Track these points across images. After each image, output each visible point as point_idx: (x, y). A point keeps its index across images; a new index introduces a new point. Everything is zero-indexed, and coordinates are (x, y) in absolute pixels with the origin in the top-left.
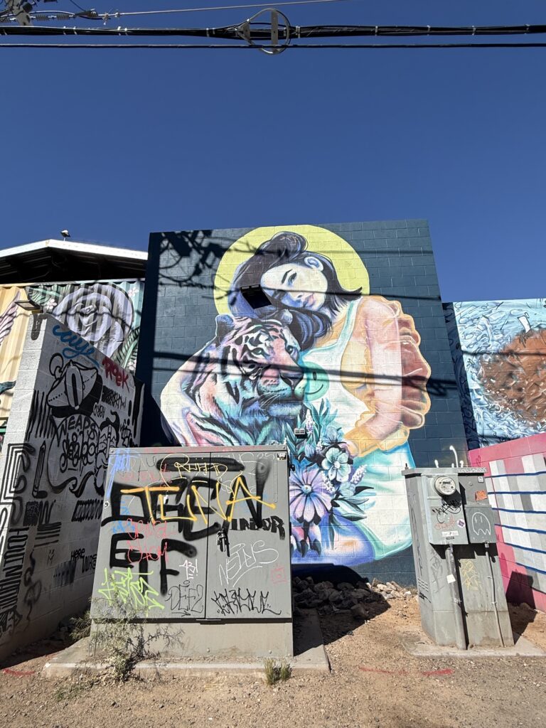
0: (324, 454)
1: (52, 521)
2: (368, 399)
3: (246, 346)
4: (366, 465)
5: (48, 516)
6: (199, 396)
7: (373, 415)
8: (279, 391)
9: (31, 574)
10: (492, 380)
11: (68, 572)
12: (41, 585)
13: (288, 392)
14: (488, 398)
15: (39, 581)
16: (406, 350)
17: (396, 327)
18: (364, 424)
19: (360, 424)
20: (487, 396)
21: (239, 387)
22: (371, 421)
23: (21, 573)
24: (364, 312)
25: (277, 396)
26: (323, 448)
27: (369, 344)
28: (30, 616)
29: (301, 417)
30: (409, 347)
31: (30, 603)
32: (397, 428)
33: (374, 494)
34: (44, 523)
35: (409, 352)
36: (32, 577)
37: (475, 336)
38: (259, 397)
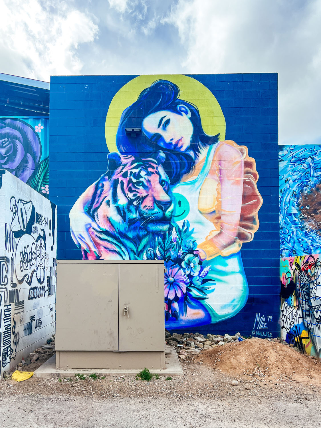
0: (184, 258)
1: (20, 300)
2: (216, 221)
3: (130, 179)
4: (211, 266)
5: (18, 297)
6: (97, 215)
7: (219, 232)
8: (154, 214)
9: (15, 328)
10: (307, 207)
11: (29, 328)
12: (19, 335)
13: (161, 215)
14: (302, 220)
15: (18, 333)
16: (247, 186)
17: (242, 167)
18: (212, 238)
19: (209, 238)
20: (301, 219)
21: (126, 210)
22: (216, 236)
23: (10, 328)
24: (219, 154)
25: (153, 217)
26: (183, 254)
27: (221, 180)
28: (16, 350)
29: (169, 233)
30: (250, 183)
31: (16, 343)
32: (234, 242)
33: (215, 284)
34: (17, 301)
35: (249, 187)
36: (15, 330)
37: (300, 173)
38: (140, 217)
